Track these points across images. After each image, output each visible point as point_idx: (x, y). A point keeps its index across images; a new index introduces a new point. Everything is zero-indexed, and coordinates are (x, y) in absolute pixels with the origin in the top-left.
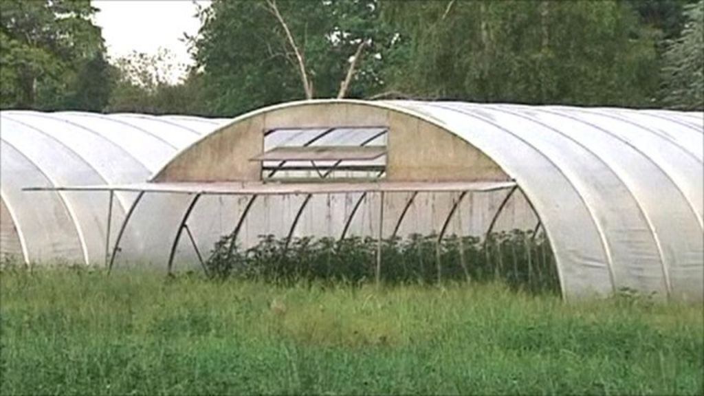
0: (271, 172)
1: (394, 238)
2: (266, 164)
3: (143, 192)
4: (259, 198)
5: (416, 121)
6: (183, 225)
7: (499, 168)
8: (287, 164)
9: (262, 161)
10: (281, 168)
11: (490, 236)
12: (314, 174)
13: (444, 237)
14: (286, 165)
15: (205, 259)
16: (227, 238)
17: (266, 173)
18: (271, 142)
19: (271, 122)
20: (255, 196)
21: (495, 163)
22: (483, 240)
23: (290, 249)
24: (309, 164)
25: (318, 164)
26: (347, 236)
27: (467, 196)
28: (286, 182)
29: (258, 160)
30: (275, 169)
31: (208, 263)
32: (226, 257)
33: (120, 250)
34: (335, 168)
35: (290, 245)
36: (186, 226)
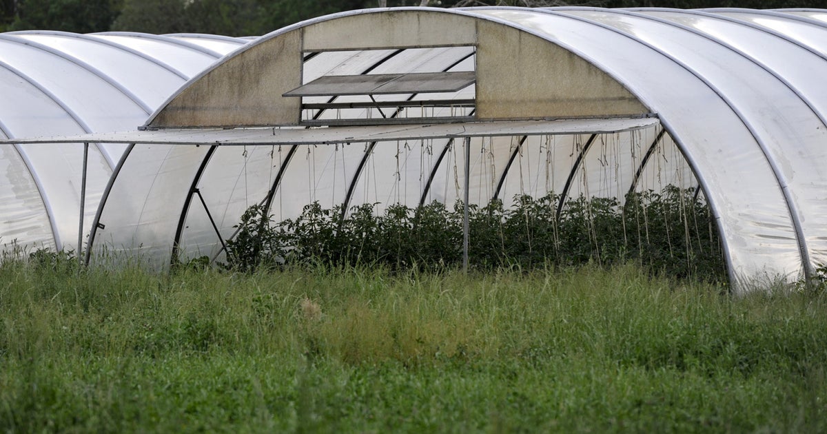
0: (316, 111)
1: (495, 203)
2: (306, 100)
3: (133, 144)
4: (300, 149)
5: (516, 33)
6: (194, 189)
7: (635, 99)
8: (339, 100)
9: (301, 97)
10: (330, 105)
11: (631, 196)
12: (375, 114)
13: (567, 199)
14: (337, 101)
15: (225, 238)
16: (256, 208)
17: (308, 115)
18: (313, 70)
19: (313, 39)
20: (295, 146)
21: (629, 91)
22: (623, 202)
23: (347, 222)
24: (367, 99)
25: (379, 98)
26: (427, 202)
27: (597, 141)
28: (336, 125)
29: (296, 96)
30: (322, 108)
31: (230, 242)
32: (255, 233)
33: (103, 227)
34: (409, 103)
35: (348, 216)
36: (197, 191)
